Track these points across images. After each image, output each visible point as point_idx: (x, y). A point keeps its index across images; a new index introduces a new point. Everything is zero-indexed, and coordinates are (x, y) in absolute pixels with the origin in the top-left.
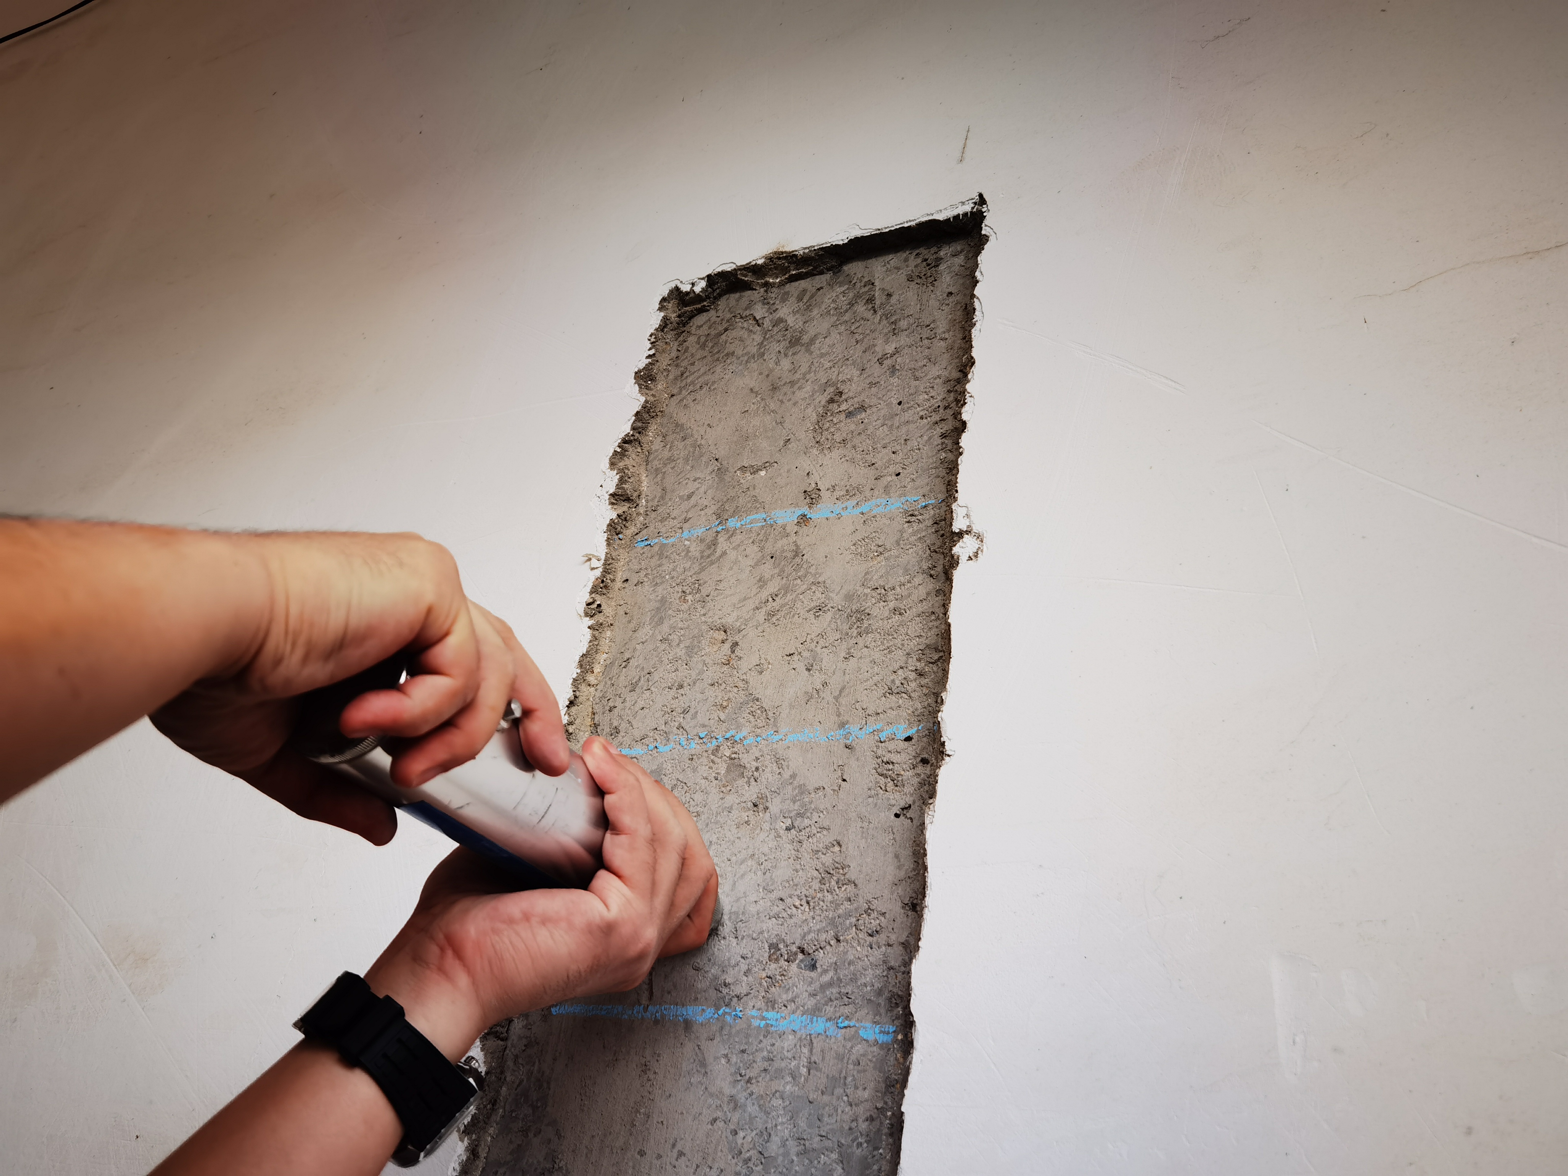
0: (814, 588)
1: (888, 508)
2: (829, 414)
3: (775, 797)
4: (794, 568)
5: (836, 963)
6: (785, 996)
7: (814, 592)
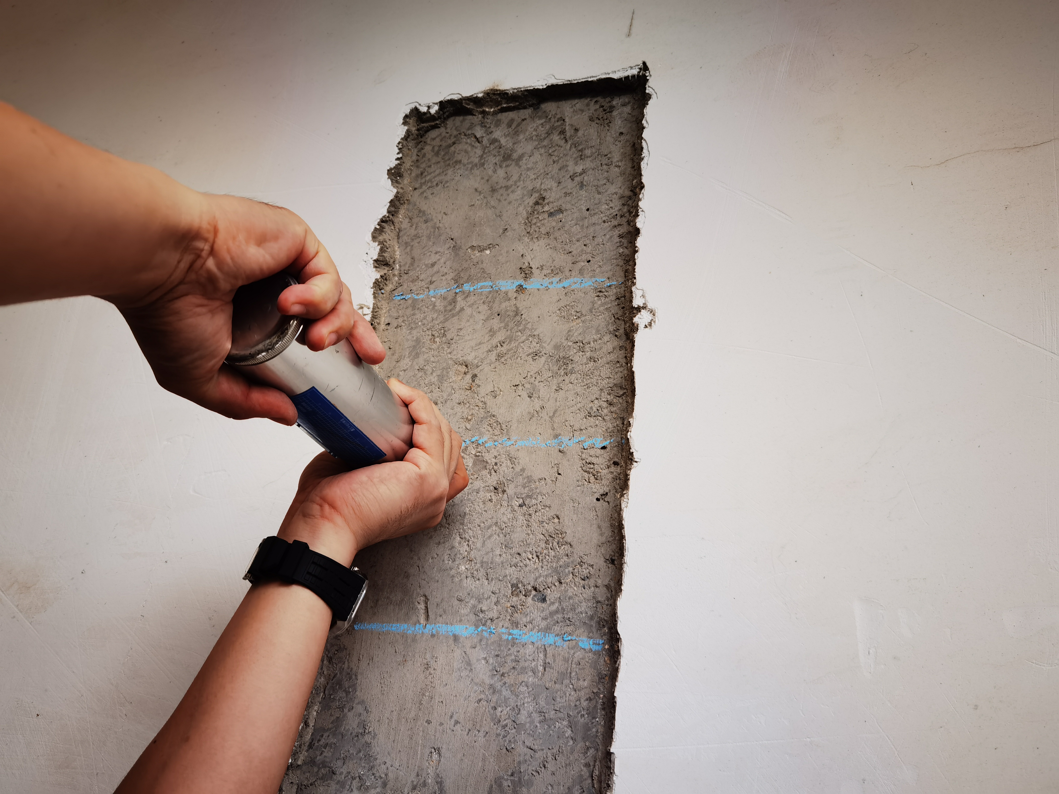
0: (531, 339)
1: (583, 285)
2: (536, 213)
3: (510, 484)
4: (515, 323)
5: (560, 598)
6: (524, 620)
7: (531, 342)
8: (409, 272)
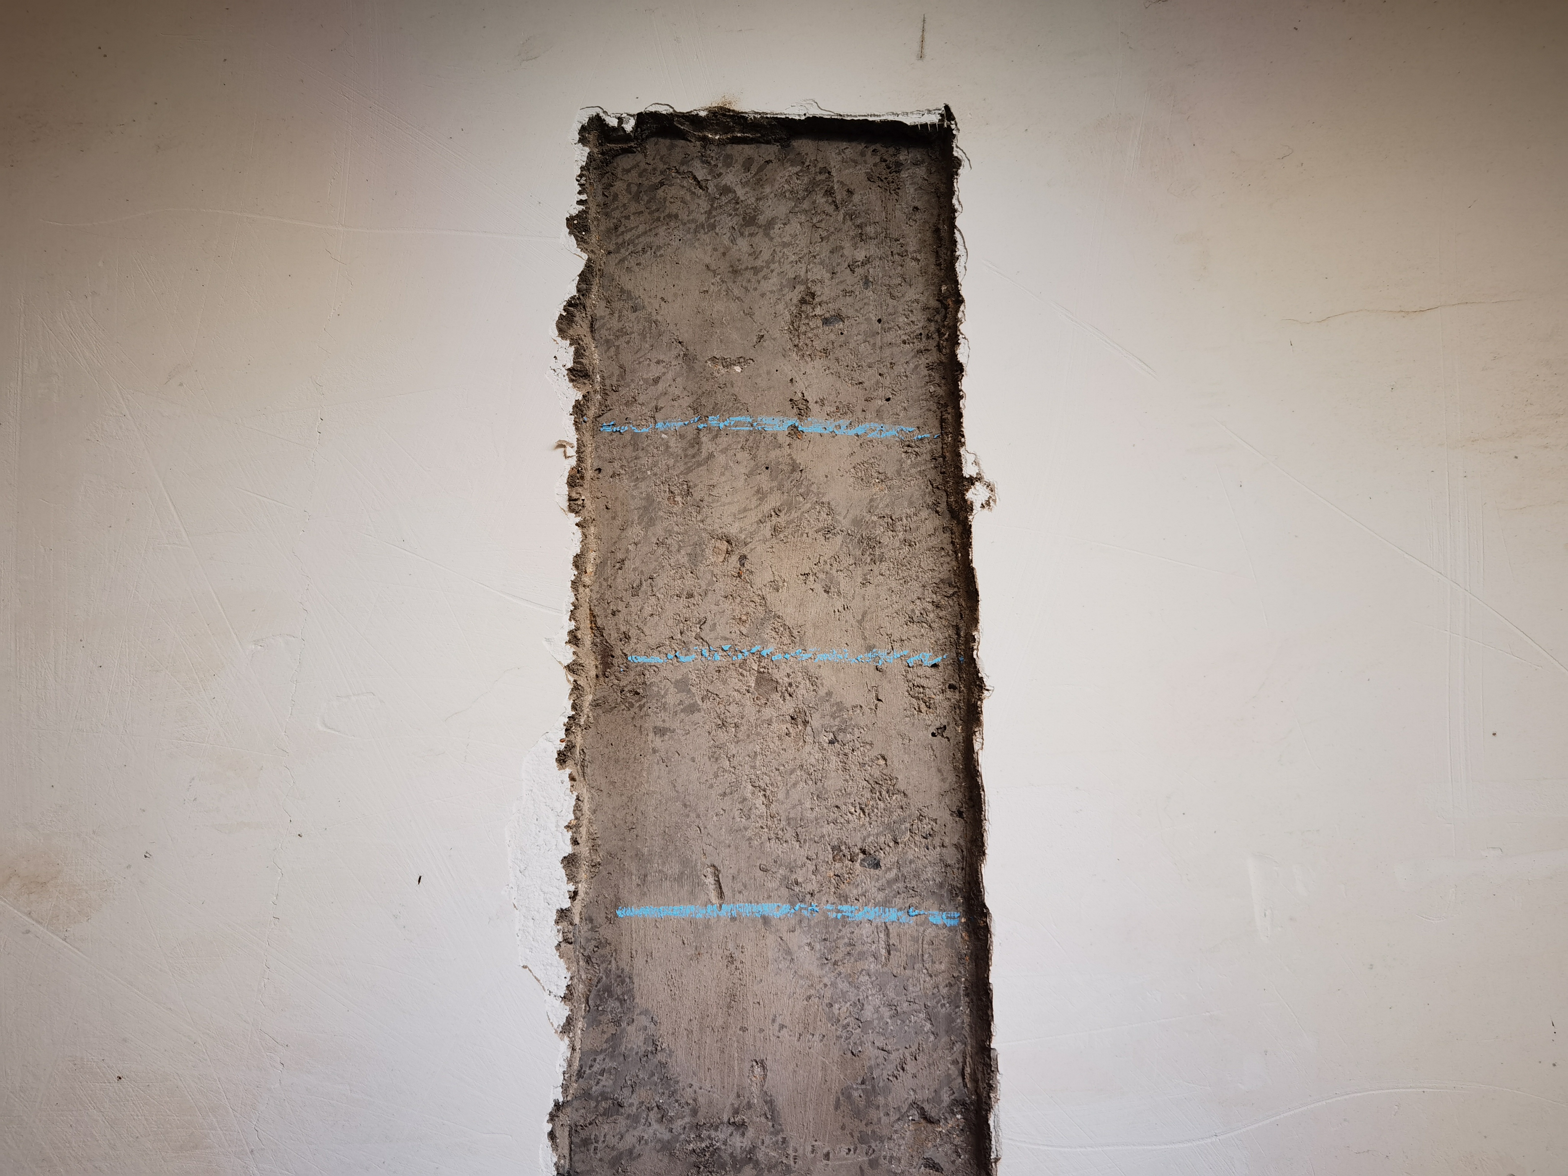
0: (818, 507)
1: (883, 435)
2: (803, 316)
3: (814, 712)
4: (793, 483)
5: (898, 862)
6: (855, 892)
7: (819, 512)
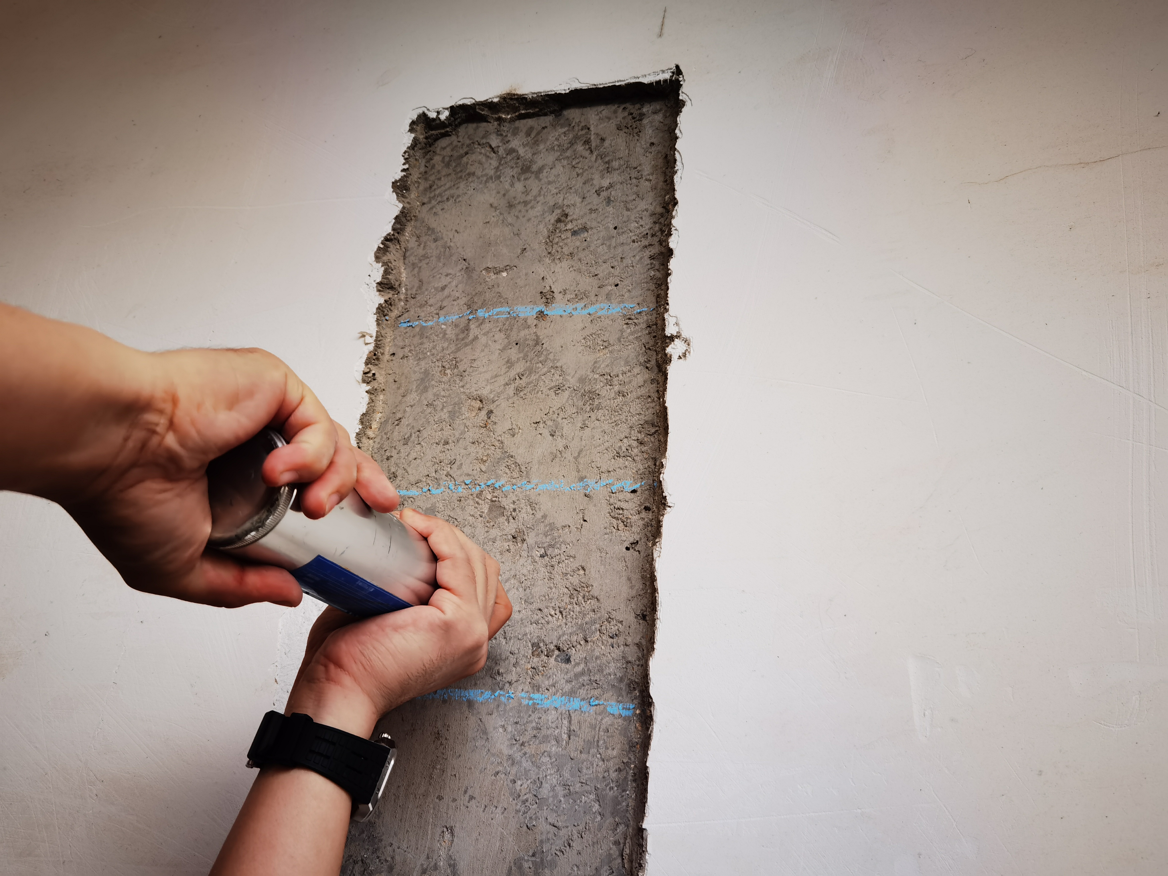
0: (553, 371)
1: (610, 312)
2: (557, 231)
3: (531, 532)
4: (535, 353)
5: (585, 658)
6: (547, 683)
7: (553, 374)
8: (417, 296)
